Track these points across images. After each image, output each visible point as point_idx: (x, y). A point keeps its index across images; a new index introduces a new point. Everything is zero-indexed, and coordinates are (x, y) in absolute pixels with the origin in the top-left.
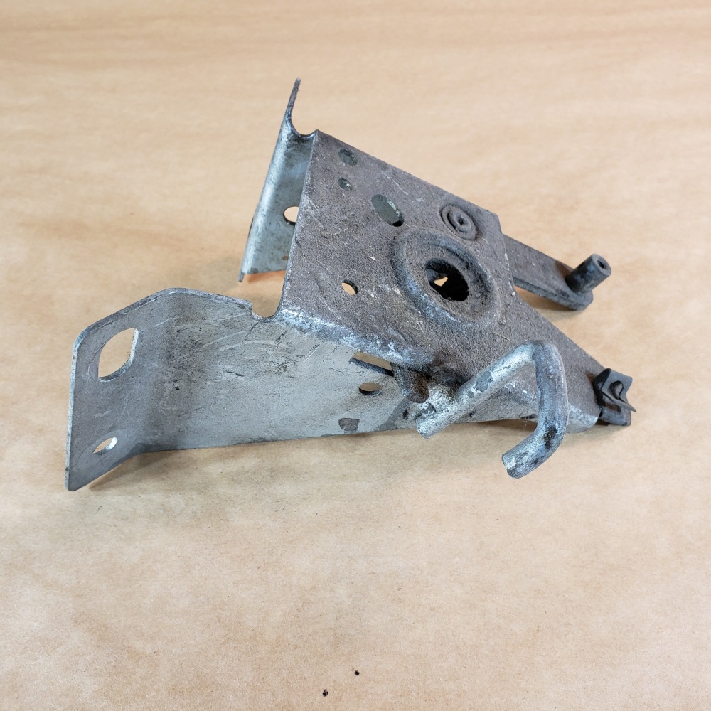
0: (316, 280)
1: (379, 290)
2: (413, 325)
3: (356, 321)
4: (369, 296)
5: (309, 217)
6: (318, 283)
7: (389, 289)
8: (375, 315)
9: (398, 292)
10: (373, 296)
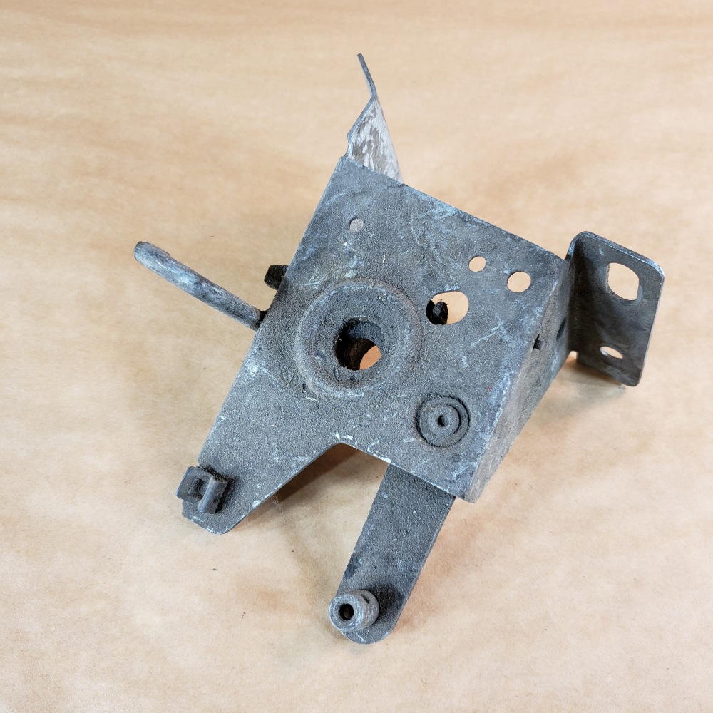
0: (363, 192)
1: (351, 254)
2: (315, 277)
3: (322, 218)
4: (346, 240)
5: (430, 206)
6: (361, 194)
7: (352, 266)
8: (327, 239)
9: (349, 275)
10: (346, 244)
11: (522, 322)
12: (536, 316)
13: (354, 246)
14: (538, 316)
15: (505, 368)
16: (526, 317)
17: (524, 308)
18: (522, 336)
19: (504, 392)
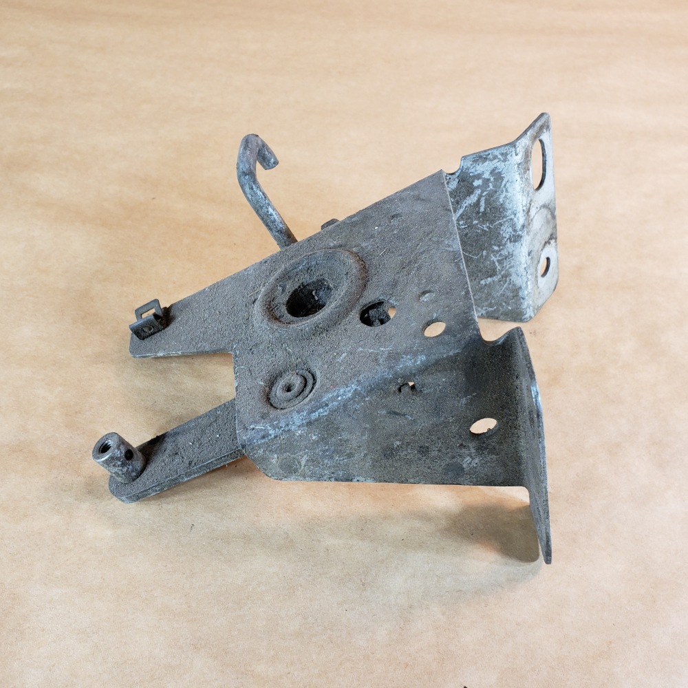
1: (372, 237)
11: (402, 358)
12: (417, 362)
13: (379, 233)
14: (418, 363)
15: (357, 381)
16: (409, 357)
17: (415, 348)
18: (391, 368)
19: (339, 398)
